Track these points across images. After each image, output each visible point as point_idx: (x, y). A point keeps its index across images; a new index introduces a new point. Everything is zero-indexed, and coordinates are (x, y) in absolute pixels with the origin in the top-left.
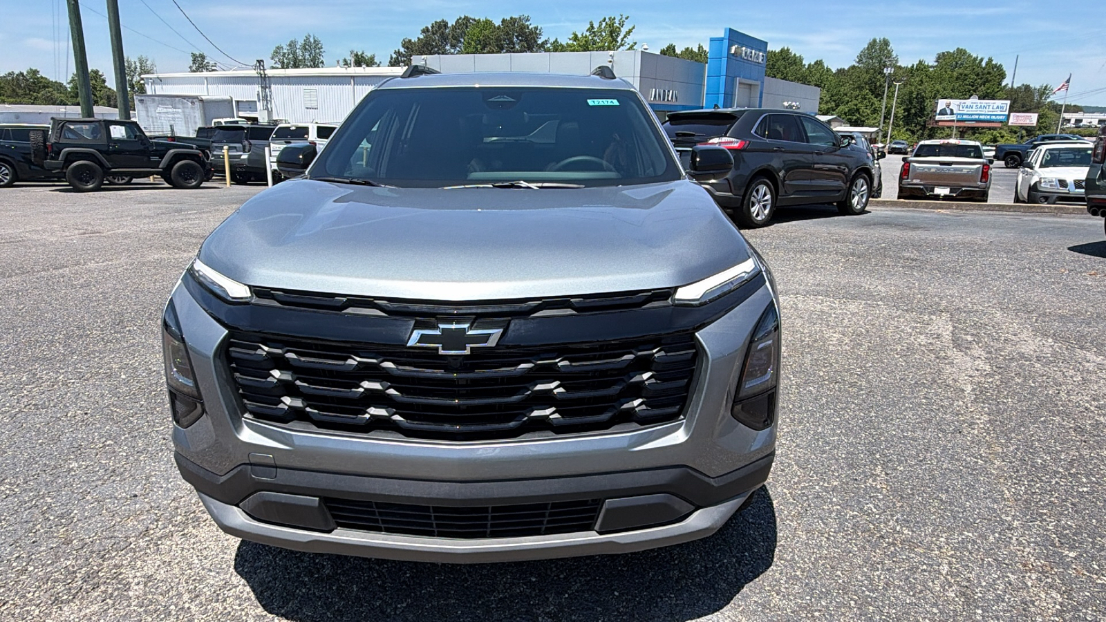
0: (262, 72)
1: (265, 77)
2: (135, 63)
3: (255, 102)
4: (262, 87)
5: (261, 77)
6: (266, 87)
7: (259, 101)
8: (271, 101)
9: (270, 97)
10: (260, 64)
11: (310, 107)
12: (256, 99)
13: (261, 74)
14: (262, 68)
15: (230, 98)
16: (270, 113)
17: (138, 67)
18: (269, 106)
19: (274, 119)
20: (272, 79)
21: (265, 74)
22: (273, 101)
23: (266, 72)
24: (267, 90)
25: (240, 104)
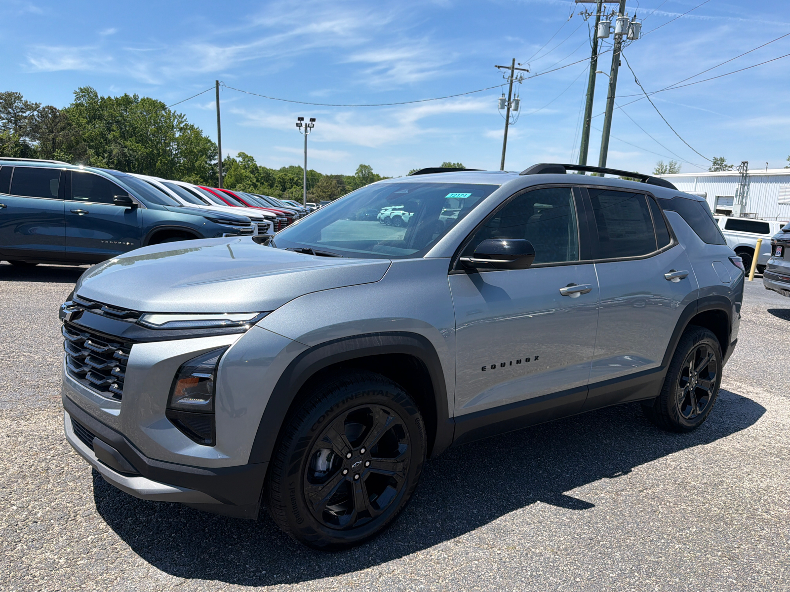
0: (744, 172)
1: (746, 176)
2: (666, 166)
3: (733, 197)
4: (741, 185)
5: (743, 176)
6: (745, 185)
7: (736, 196)
8: (746, 197)
9: (747, 194)
10: (744, 165)
11: (783, 202)
12: (734, 195)
13: (743, 174)
14: (745, 168)
15: (705, 193)
16: (743, 207)
17: (668, 170)
18: (744, 201)
19: (746, 212)
20: (753, 178)
21: (747, 174)
22: (749, 196)
23: (748, 172)
24: (746, 187)
25: (719, 198)
